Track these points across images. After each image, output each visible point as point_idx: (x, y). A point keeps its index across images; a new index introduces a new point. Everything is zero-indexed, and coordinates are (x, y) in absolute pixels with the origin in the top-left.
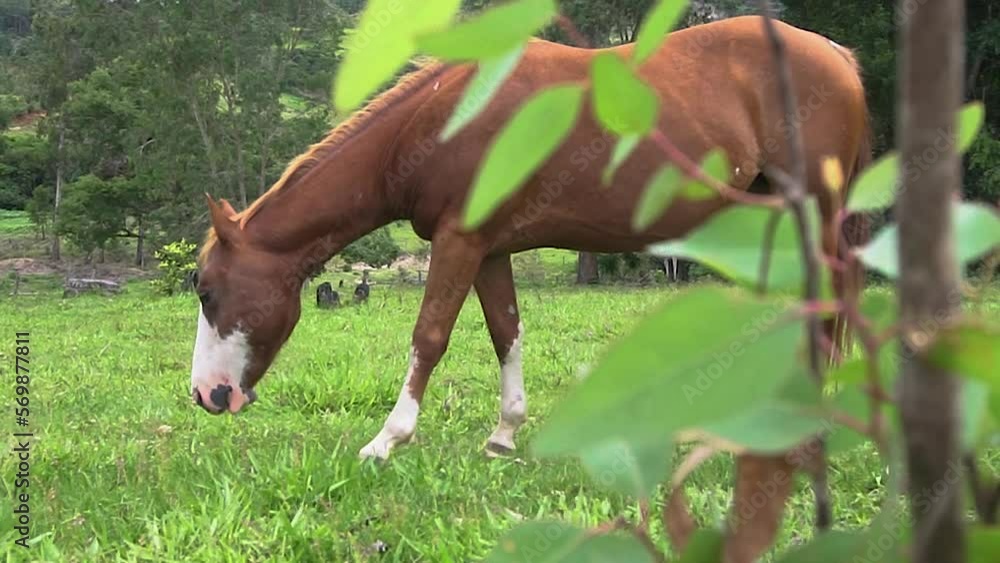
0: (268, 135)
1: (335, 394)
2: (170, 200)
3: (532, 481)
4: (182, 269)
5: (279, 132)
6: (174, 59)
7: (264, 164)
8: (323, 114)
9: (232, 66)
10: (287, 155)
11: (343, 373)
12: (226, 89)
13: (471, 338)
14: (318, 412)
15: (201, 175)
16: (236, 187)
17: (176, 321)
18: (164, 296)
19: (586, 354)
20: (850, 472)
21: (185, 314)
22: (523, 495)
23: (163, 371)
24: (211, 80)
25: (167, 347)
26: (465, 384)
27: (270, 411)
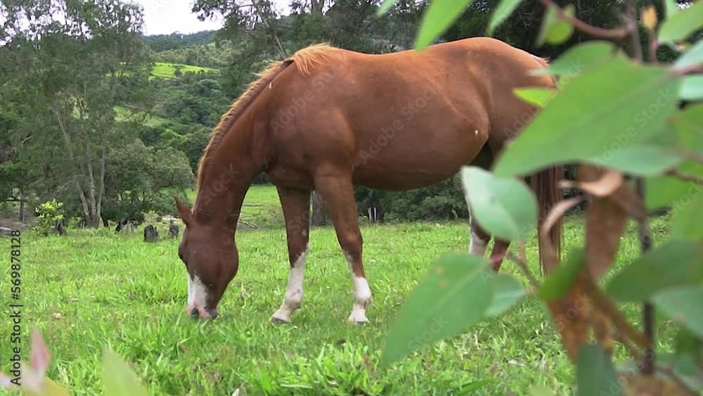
0: (107, 132)
1: (166, 292)
2: (42, 176)
3: (308, 338)
4: (54, 219)
5: (113, 131)
6: (44, 83)
7: (104, 151)
8: (142, 117)
9: (82, 86)
10: (118, 145)
11: (170, 279)
12: (78, 102)
13: (250, 257)
14: (157, 303)
15: (63, 159)
16: (86, 166)
17: (52, 252)
18: (43, 237)
19: (327, 264)
20: (517, 328)
21: (58, 248)
22: (304, 347)
23: (48, 281)
24: (68, 96)
25: (50, 267)
26: (250, 284)
27: (124, 304)
